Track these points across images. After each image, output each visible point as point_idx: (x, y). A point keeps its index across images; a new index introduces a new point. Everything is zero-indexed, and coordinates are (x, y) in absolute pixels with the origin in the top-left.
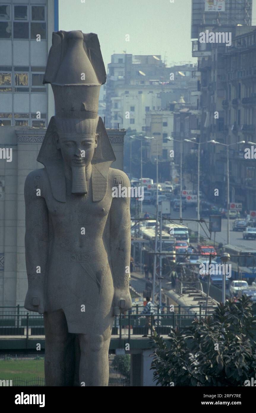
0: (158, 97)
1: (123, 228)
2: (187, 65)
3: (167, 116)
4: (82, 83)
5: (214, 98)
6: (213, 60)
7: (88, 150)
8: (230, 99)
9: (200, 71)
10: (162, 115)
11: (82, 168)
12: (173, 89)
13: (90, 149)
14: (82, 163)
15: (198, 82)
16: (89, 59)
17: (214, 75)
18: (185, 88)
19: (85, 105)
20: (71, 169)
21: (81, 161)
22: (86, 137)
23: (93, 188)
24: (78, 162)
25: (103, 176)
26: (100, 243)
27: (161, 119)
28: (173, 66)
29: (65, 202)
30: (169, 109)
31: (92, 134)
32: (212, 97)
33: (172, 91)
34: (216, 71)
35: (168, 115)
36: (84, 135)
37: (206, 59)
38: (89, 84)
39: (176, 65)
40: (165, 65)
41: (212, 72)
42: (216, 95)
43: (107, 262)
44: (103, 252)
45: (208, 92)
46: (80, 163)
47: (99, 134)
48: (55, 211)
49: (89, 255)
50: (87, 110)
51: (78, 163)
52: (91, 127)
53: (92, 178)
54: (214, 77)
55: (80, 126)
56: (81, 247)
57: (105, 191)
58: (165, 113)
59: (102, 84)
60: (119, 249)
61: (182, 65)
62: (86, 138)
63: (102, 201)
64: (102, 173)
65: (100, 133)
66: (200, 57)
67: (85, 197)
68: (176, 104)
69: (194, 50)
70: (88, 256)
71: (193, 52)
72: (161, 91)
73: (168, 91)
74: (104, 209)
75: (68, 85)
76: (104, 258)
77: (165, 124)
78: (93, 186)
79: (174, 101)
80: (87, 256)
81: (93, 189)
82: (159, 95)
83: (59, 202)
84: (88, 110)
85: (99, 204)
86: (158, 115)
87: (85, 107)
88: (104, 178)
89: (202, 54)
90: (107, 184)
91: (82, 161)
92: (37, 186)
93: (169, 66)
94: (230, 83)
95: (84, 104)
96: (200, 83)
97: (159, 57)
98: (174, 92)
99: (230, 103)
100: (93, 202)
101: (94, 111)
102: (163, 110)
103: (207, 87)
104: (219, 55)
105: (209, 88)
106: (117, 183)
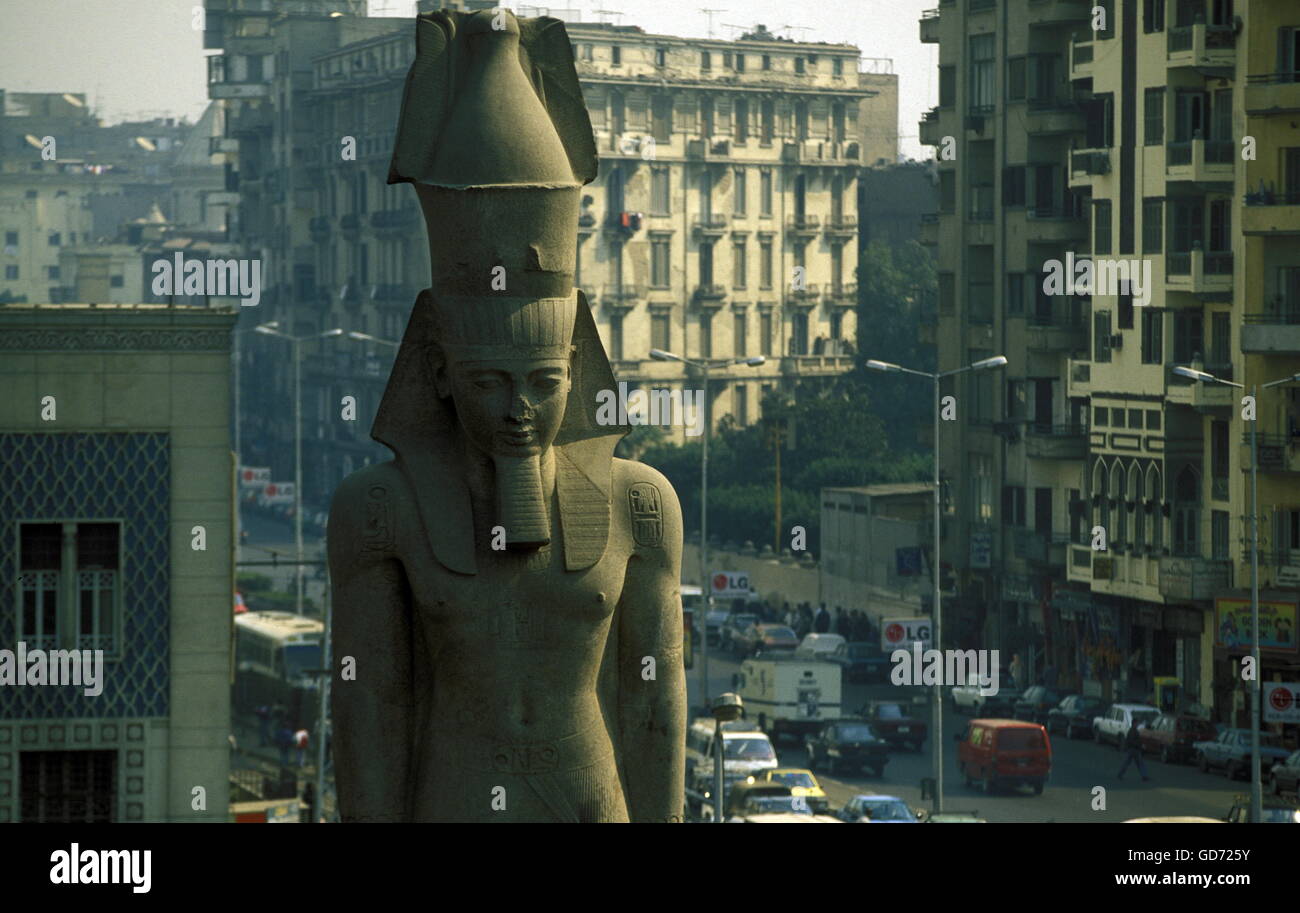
0: (84, 208)
1: (661, 655)
2: (158, 120)
3: (120, 260)
4: (529, 182)
5: (283, 211)
6: (277, 108)
7: (550, 399)
8: (334, 214)
9: (234, 137)
10: (107, 256)
11: (530, 460)
12: (124, 186)
13: (556, 395)
14: (531, 444)
15: (228, 166)
16: (541, 100)
17: (281, 150)
18: (157, 182)
19: (539, 253)
20: (491, 465)
21: (527, 436)
22: (544, 359)
23: (564, 528)
24: (516, 440)
25: (595, 485)
26: (591, 705)
27: (106, 266)
28: (118, 122)
29: (474, 575)
30: (126, 239)
31: (563, 347)
32: (277, 208)
33: (121, 190)
34: (288, 140)
35: (126, 256)
36: (536, 351)
37: (254, 105)
38: (550, 183)
39: (130, 119)
40: (98, 121)
41: (276, 142)
42: (290, 205)
43: (612, 770)
44: (599, 738)
45: (263, 195)
46: (524, 444)
47: (577, 349)
48: (441, 604)
49: (554, 749)
50: (544, 269)
51: (517, 445)
52: (559, 324)
53: (559, 490)
54: (283, 153)
55: (522, 322)
56: (526, 722)
57: (605, 536)
58: (115, 250)
59: (585, 184)
60: (651, 727)
61: (145, 120)
62: (545, 362)
63: (595, 568)
64: (589, 476)
65: (580, 341)
66: (232, 98)
67: (540, 557)
68: (147, 225)
69: (213, 80)
70: (552, 751)
71: (211, 86)
72: (89, 190)
73: (111, 190)
74: (603, 594)
75: (481, 186)
76: (604, 758)
77: (118, 282)
78: (565, 518)
79: (138, 217)
80: (549, 752)
81: (566, 529)
82: (86, 202)
83: (451, 572)
84: (547, 269)
85: (587, 578)
86: (98, 256)
87: (539, 258)
88: (600, 491)
89: (237, 91)
90: (611, 510)
91: (530, 438)
92: (375, 521)
93: (107, 124)
94: (334, 172)
95: (537, 248)
96: (236, 168)
97: (81, 97)
98: (127, 194)
99: (335, 226)
100: (566, 571)
101: (566, 272)
102: (110, 243)
103: (261, 181)
104: (297, 93)
105: (266, 185)
106: (643, 506)
